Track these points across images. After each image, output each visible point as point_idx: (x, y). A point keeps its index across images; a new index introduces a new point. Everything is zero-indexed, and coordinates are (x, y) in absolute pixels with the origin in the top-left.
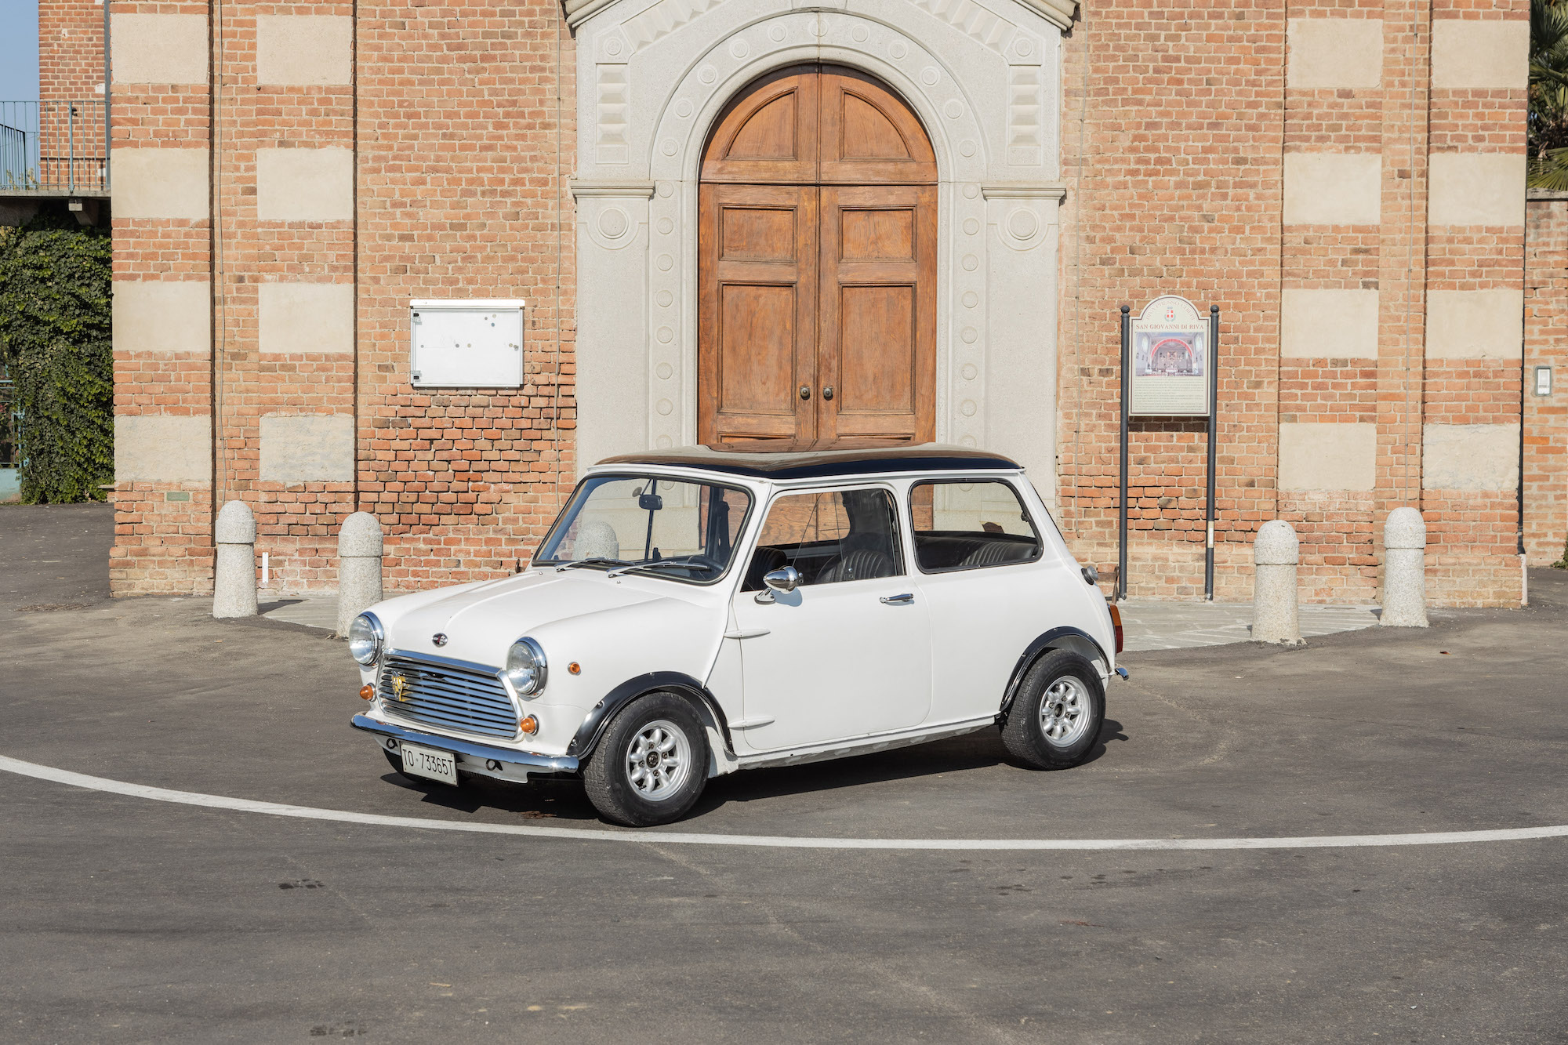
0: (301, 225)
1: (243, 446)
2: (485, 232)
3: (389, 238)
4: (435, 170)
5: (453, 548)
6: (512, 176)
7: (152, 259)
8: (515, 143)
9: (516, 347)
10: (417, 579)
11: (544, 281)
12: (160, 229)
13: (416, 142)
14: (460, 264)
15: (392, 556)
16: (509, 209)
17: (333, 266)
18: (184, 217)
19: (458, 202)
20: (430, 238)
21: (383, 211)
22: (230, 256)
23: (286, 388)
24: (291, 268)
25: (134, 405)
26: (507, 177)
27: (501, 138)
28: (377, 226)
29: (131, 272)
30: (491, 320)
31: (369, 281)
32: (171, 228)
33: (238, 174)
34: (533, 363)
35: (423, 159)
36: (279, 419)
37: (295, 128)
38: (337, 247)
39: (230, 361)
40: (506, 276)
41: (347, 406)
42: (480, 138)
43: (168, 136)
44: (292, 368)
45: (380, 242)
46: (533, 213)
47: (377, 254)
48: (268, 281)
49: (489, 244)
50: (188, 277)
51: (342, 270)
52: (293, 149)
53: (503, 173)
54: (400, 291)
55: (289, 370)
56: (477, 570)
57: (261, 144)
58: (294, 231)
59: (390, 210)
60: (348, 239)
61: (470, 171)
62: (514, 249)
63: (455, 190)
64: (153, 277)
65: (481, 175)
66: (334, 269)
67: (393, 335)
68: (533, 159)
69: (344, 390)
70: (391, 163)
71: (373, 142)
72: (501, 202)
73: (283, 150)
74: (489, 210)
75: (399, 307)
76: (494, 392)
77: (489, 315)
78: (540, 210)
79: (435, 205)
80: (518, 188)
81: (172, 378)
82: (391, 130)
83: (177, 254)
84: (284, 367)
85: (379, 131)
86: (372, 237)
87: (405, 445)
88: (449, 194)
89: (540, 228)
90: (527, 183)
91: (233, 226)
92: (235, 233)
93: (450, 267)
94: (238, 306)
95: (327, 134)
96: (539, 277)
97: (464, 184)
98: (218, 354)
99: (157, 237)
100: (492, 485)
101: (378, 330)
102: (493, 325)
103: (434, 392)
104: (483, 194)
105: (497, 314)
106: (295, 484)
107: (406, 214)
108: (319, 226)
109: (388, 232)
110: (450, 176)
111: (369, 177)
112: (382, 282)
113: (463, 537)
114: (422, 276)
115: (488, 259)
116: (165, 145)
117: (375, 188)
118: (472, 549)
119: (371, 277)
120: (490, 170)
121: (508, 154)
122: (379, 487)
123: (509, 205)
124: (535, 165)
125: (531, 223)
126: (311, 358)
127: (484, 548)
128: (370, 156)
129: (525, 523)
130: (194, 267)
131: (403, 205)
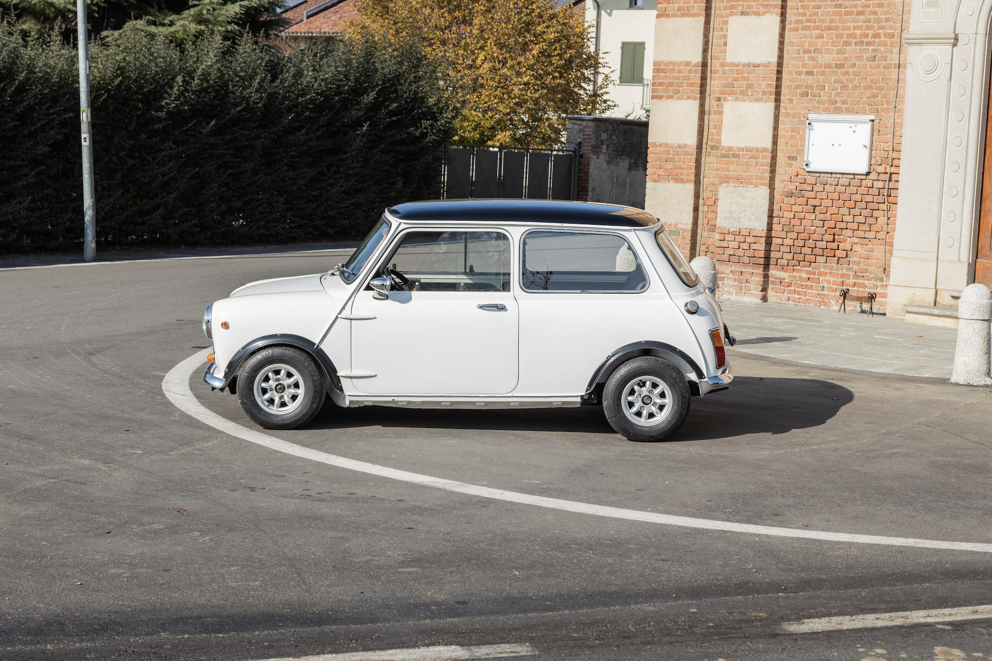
0: (749, 65)
1: (713, 204)
2: (855, 69)
3: (800, 73)
4: (829, 28)
5: (821, 278)
6: (873, 32)
7: (671, 86)
8: (877, 9)
9: (866, 147)
10: (799, 296)
11: (887, 103)
12: (676, 68)
13: (819, 10)
14: (839, 91)
15: (786, 280)
16: (870, 54)
17: (764, 91)
18: (689, 60)
19: (841, 50)
20: (823, 74)
21: (798, 55)
22: (715, 84)
23: (735, 169)
24: (742, 92)
25: (656, 176)
26: (871, 33)
27: (868, 6)
28: (794, 66)
29: (660, 94)
30: (854, 128)
31: (787, 101)
32: (682, 67)
33: (722, 33)
34: (877, 158)
35: (823, 21)
36: (729, 188)
37: (750, 3)
38: (767, 79)
39: (710, 150)
40: (865, 99)
41: (766, 181)
42: (856, 6)
43: (684, 10)
44: (738, 156)
45: (795, 76)
46: (884, 57)
47: (793, 84)
48: (729, 101)
49: (857, 77)
50: (688, 98)
51: (768, 94)
52: (748, 16)
53: (868, 30)
54: (804, 108)
55: (736, 157)
56: (833, 294)
57: (732, 14)
58: (745, 68)
59: (802, 55)
60: (773, 74)
61: (849, 29)
62: (872, 81)
63: (840, 42)
64: (671, 97)
65: (855, 31)
66: (764, 93)
67: (798, 137)
68: (887, 20)
69: (765, 171)
70: (805, 24)
71: (795, 11)
72: (866, 49)
73: (743, 17)
74: (859, 55)
75: (802, 119)
76: (852, 177)
77: (853, 125)
78: (888, 55)
79: (828, 51)
80: (877, 40)
81: (676, 160)
82: (806, 3)
83: (684, 83)
84: (734, 156)
85: (799, 4)
86: (790, 73)
87: (799, 209)
88: (836, 44)
89: (887, 67)
90: (882, 36)
91: (718, 66)
92: (718, 70)
93: (833, 92)
94: (716, 116)
95: (766, 6)
96: (884, 100)
97: (845, 38)
98: (704, 146)
99: (674, 72)
100: (848, 239)
101: (789, 133)
102: (854, 131)
103: (818, 175)
104: (856, 44)
105: (858, 125)
106: (735, 230)
107: (811, 58)
108: (758, 66)
109: (800, 69)
110: (837, 32)
111: (792, 33)
112: (794, 102)
113: (828, 271)
114: (817, 98)
115: (855, 87)
116: (683, 15)
117: (795, 41)
118: (832, 279)
119: (788, 99)
120: (860, 28)
121: (872, 17)
122: (783, 235)
123: (870, 52)
124: (888, 24)
125: (883, 63)
126: (749, 150)
127: (840, 279)
128: (793, 20)
129: (865, 265)
130: (692, 91)
131: (809, 52)
